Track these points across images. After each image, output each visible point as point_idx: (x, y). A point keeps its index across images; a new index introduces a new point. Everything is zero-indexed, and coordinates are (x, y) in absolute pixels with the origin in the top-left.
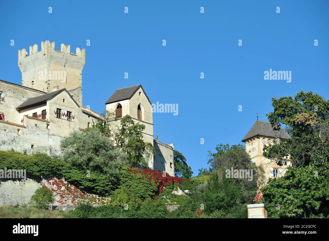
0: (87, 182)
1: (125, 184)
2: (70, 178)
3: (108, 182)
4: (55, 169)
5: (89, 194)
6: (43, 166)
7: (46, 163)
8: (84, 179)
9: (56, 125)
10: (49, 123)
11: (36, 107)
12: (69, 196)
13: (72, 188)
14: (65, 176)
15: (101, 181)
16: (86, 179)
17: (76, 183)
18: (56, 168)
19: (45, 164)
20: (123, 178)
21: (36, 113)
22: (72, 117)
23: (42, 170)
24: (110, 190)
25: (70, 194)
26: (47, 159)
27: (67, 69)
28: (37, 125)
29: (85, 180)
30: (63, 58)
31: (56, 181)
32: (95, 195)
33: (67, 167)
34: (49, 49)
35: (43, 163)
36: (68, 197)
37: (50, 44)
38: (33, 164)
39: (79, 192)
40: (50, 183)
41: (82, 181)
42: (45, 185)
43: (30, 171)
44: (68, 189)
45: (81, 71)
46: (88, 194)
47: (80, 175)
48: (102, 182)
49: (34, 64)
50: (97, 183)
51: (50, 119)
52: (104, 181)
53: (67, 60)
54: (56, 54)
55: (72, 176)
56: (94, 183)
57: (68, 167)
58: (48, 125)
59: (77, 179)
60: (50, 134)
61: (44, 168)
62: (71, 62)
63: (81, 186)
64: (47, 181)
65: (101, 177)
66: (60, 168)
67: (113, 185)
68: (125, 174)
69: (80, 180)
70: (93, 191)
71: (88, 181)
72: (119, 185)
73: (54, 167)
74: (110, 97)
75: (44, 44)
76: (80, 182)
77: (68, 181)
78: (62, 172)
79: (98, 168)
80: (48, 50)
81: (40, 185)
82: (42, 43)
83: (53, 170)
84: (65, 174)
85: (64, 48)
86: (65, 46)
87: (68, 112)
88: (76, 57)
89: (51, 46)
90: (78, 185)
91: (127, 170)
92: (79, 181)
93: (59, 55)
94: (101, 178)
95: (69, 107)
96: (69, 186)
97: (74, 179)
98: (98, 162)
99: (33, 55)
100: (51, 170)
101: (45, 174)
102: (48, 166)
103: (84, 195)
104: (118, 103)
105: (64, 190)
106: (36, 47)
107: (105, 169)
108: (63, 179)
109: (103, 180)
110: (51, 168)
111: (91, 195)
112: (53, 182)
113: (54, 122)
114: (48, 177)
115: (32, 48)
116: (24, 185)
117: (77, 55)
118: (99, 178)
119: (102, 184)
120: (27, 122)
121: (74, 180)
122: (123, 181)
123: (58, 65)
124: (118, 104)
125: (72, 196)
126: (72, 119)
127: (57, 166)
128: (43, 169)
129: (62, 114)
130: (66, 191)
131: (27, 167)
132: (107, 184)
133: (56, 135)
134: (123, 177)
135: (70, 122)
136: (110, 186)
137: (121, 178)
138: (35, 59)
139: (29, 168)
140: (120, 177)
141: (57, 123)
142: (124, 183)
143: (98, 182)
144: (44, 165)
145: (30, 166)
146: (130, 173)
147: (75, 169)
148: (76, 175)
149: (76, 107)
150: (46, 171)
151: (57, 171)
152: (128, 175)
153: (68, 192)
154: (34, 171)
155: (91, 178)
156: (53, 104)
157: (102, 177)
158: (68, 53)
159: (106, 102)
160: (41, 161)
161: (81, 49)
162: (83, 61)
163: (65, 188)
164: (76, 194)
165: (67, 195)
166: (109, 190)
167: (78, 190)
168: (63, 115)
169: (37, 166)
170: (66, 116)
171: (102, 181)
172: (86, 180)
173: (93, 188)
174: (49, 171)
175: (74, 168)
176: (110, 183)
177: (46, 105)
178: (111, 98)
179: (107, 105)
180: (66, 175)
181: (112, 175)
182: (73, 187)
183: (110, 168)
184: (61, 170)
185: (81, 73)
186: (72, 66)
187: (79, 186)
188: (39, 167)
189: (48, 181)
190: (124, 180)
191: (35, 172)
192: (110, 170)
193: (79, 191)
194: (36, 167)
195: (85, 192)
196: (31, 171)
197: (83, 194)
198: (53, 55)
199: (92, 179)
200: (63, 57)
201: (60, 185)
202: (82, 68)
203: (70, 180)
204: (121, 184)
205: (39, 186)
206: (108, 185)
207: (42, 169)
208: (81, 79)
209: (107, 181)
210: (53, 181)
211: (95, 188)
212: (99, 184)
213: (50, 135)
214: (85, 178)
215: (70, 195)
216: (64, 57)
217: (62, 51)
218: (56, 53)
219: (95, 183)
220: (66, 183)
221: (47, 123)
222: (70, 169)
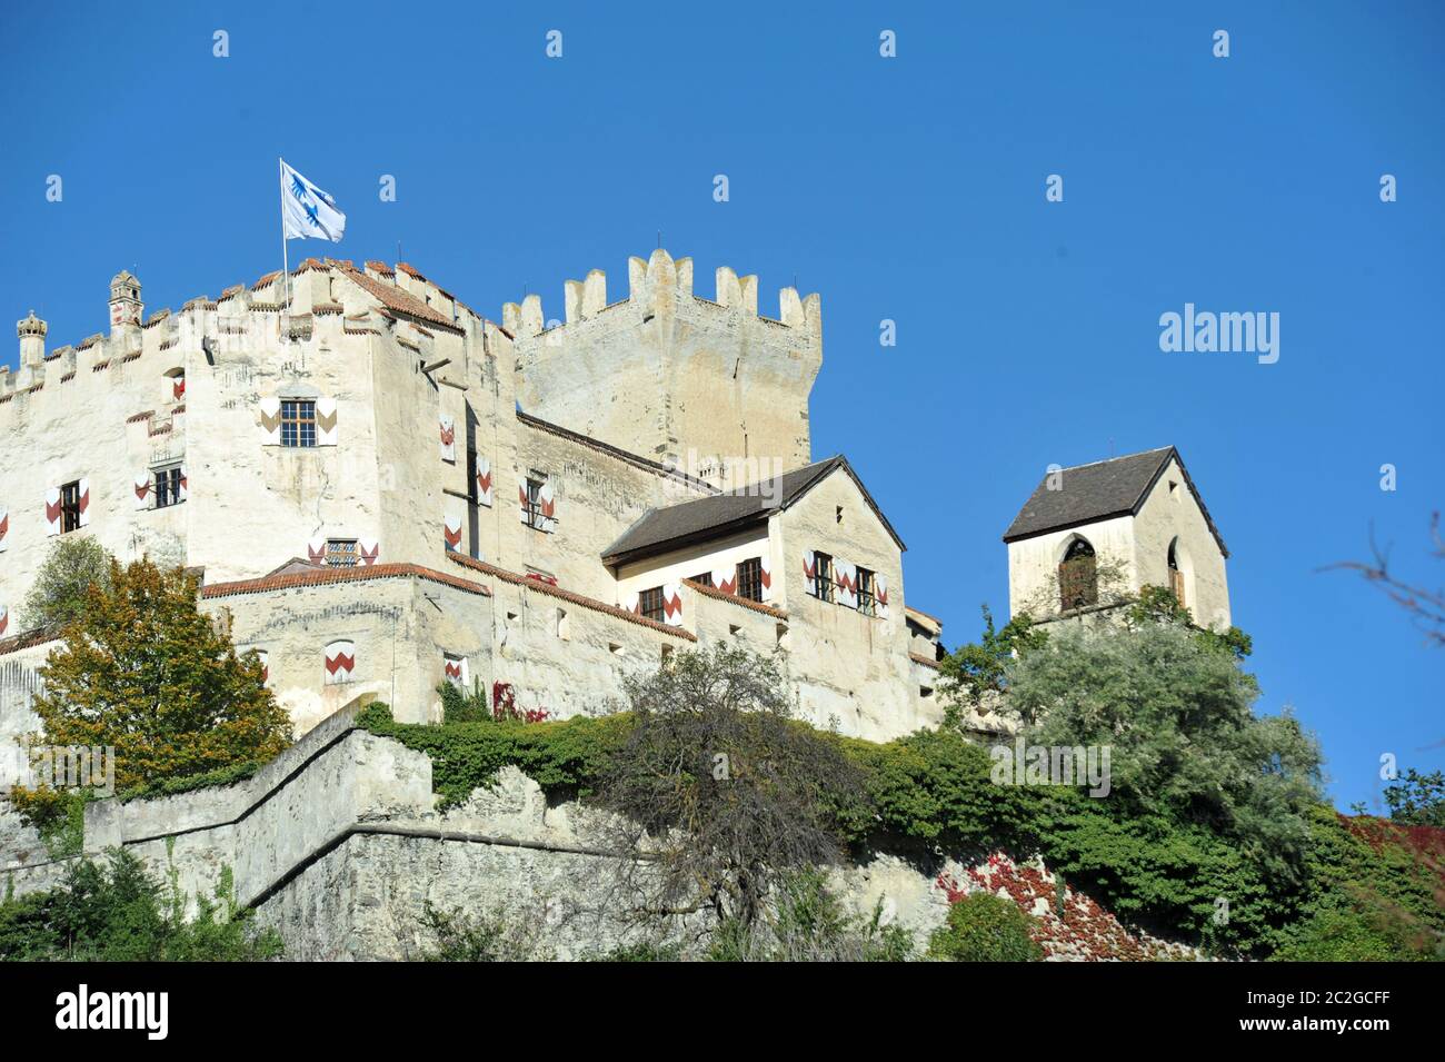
0: (1156, 877)
1: (1331, 895)
2: (1074, 856)
3: (1251, 883)
4: (1007, 807)
5: (1162, 941)
6: (956, 792)
7: (967, 777)
8: (1143, 863)
9: (816, 633)
10: (785, 623)
11: (705, 546)
12: (1072, 947)
13: (1083, 908)
14: (1046, 847)
15: (1219, 878)
16: (1150, 862)
17: (1106, 882)
18: (1013, 804)
19: (964, 783)
20: (1323, 864)
21: (710, 574)
22: (877, 597)
23: (952, 811)
24: (1260, 924)
25: (1073, 935)
26: (970, 756)
27: (744, 388)
28: (739, 628)
29: (1145, 870)
30: (730, 336)
31: (1004, 869)
32: (1187, 944)
33: (1058, 800)
34: (672, 289)
35: (954, 777)
36: (1066, 952)
37: (671, 267)
38: (909, 781)
39: (1114, 929)
40: (981, 878)
41: (1132, 874)
42: (959, 890)
43: (895, 817)
44: (1063, 911)
45: (806, 400)
46: (1154, 940)
47: (1126, 840)
48: (1225, 881)
49: (590, 367)
50: (1199, 884)
51: (788, 600)
52: (1232, 878)
53: (744, 343)
54: (696, 314)
55: (1086, 844)
56: (1188, 884)
57: (1064, 803)
58: (781, 631)
59: (1111, 862)
60: (794, 674)
61: (958, 801)
62: (762, 353)
63: (1124, 897)
64: (965, 868)
65: (1220, 855)
66: (1026, 803)
67: (1276, 897)
68: (1329, 845)
69: (1124, 864)
70: (1180, 926)
71: (1161, 875)
72: (1305, 899)
73: (1002, 800)
74: (1021, 508)
75: (645, 269)
76: (1125, 879)
77: (1063, 875)
78: (1038, 826)
79: (1203, 811)
80: (666, 297)
81: (937, 887)
82: (634, 265)
83: (999, 814)
84: (1051, 837)
85: (733, 288)
86: (735, 276)
87: (859, 569)
88: (784, 332)
89: (678, 278)
90: (1111, 893)
91: (1341, 824)
92: (1119, 872)
93: (712, 320)
94: (1221, 861)
95: (863, 550)
96: (1068, 895)
97: (1098, 860)
98: (1209, 777)
99: (584, 326)
100: (991, 815)
101: (963, 834)
102: (978, 795)
103: (1140, 947)
104: (1070, 536)
105: (1044, 914)
106: (597, 283)
107: (1242, 816)
108: (1035, 859)
109: (1231, 870)
110: (989, 803)
111: (1169, 948)
112: (993, 877)
113: (805, 615)
114: (969, 851)
115: (580, 291)
116: (865, 884)
117: (783, 321)
118: (1209, 860)
119: (1227, 889)
120: (700, 614)
121: (1098, 867)
122: (1321, 879)
123: (708, 371)
124: (1073, 539)
125: (1084, 946)
126: (879, 606)
127: (1017, 796)
128: (955, 807)
129: (835, 581)
130: (1055, 920)
131: (885, 794)
132: (1249, 890)
133: (817, 681)
134: (1322, 859)
135: (872, 621)
136: (1263, 903)
137: (1313, 866)
138: (597, 342)
139: (894, 799)
140: (1307, 861)
141: (818, 622)
142: (1326, 889)
143: (1207, 882)
144: (961, 786)
145: (898, 789)
146: (1354, 843)
147: (1098, 813)
148: (1104, 842)
149: (888, 549)
150: (969, 815)
151: (1017, 817)
152: (1347, 853)
153: (1066, 927)
154: (916, 817)
155: (1174, 859)
156: (795, 529)
157: (1225, 854)
158: (749, 313)
159: (1005, 533)
160: (942, 765)
161: (802, 297)
162: (813, 355)
163: (1048, 908)
164: (1100, 938)
165: (1061, 941)
166: (1255, 922)
167: (1107, 918)
168: (842, 587)
169: (925, 792)
170: (852, 592)
171: (1225, 877)
172: (1151, 866)
173: (1182, 911)
174: (981, 819)
175: (1091, 809)
176: (1262, 889)
177: (765, 534)
178: (1024, 512)
179: (1013, 547)
180: (1058, 840)
181: (1275, 846)
182: (1084, 905)
183: (1264, 809)
184: (1031, 815)
185: (805, 408)
186: (767, 377)
187: (1113, 899)
188: (938, 799)
189: (971, 868)
190: (1330, 876)
191: (921, 819)
192: (1267, 822)
193: (1115, 922)
194: (924, 796)
195: (1143, 932)
196: (903, 813)
197: (1130, 938)
198: (690, 319)
199: (1180, 865)
200: (727, 330)
201: (1026, 893)
202: (810, 384)
203: (1072, 867)
204: (1316, 897)
205: (933, 890)
206: (1250, 899)
207: (949, 806)
208: (805, 440)
209: (1247, 876)
210: (995, 868)
211: (1195, 908)
212: (1211, 889)
213: (795, 680)
214: (1148, 855)
215: (1073, 940)
216: (735, 331)
217: (721, 300)
218: (699, 310)
219: (1192, 886)
220: (1052, 879)
221: (779, 621)
222: (1072, 813)
